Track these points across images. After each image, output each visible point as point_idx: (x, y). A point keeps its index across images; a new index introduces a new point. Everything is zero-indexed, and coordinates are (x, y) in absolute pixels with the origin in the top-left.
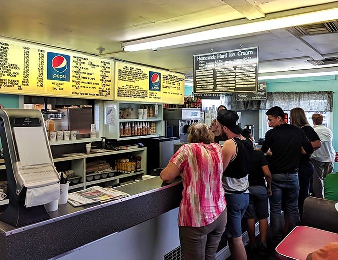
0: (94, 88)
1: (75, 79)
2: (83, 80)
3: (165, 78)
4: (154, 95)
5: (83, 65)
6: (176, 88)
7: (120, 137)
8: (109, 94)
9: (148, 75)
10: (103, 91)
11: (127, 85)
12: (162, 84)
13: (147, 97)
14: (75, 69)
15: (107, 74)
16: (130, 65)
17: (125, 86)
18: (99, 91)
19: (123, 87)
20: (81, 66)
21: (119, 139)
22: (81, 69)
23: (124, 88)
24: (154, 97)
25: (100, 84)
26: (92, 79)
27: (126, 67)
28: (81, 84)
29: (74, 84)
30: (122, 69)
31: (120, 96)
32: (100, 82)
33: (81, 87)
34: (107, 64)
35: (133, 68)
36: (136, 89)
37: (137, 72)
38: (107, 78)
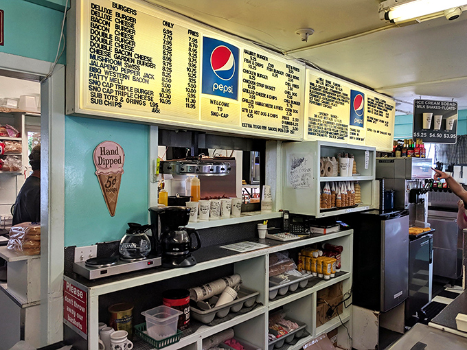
0: (274, 116)
1: (247, 96)
2: (258, 99)
3: (371, 103)
4: (357, 133)
5: (259, 70)
6: (383, 122)
7: (321, 211)
8: (296, 129)
9: (349, 97)
10: (288, 123)
11: (321, 113)
12: (366, 114)
13: (346, 136)
14: (247, 76)
15: (295, 90)
16: (326, 77)
17: (318, 114)
18: (283, 122)
19: (316, 116)
20: (256, 71)
21: (319, 216)
22: (256, 77)
23: (317, 118)
24: (356, 136)
25: (284, 109)
26: (273, 98)
27: (321, 79)
28: (257, 108)
29: (246, 105)
30: (315, 83)
31: (311, 134)
32: (284, 106)
33: (256, 112)
34: (294, 71)
35: (330, 82)
36: (333, 121)
37: (334, 89)
38: (294, 99)
